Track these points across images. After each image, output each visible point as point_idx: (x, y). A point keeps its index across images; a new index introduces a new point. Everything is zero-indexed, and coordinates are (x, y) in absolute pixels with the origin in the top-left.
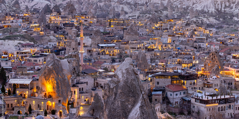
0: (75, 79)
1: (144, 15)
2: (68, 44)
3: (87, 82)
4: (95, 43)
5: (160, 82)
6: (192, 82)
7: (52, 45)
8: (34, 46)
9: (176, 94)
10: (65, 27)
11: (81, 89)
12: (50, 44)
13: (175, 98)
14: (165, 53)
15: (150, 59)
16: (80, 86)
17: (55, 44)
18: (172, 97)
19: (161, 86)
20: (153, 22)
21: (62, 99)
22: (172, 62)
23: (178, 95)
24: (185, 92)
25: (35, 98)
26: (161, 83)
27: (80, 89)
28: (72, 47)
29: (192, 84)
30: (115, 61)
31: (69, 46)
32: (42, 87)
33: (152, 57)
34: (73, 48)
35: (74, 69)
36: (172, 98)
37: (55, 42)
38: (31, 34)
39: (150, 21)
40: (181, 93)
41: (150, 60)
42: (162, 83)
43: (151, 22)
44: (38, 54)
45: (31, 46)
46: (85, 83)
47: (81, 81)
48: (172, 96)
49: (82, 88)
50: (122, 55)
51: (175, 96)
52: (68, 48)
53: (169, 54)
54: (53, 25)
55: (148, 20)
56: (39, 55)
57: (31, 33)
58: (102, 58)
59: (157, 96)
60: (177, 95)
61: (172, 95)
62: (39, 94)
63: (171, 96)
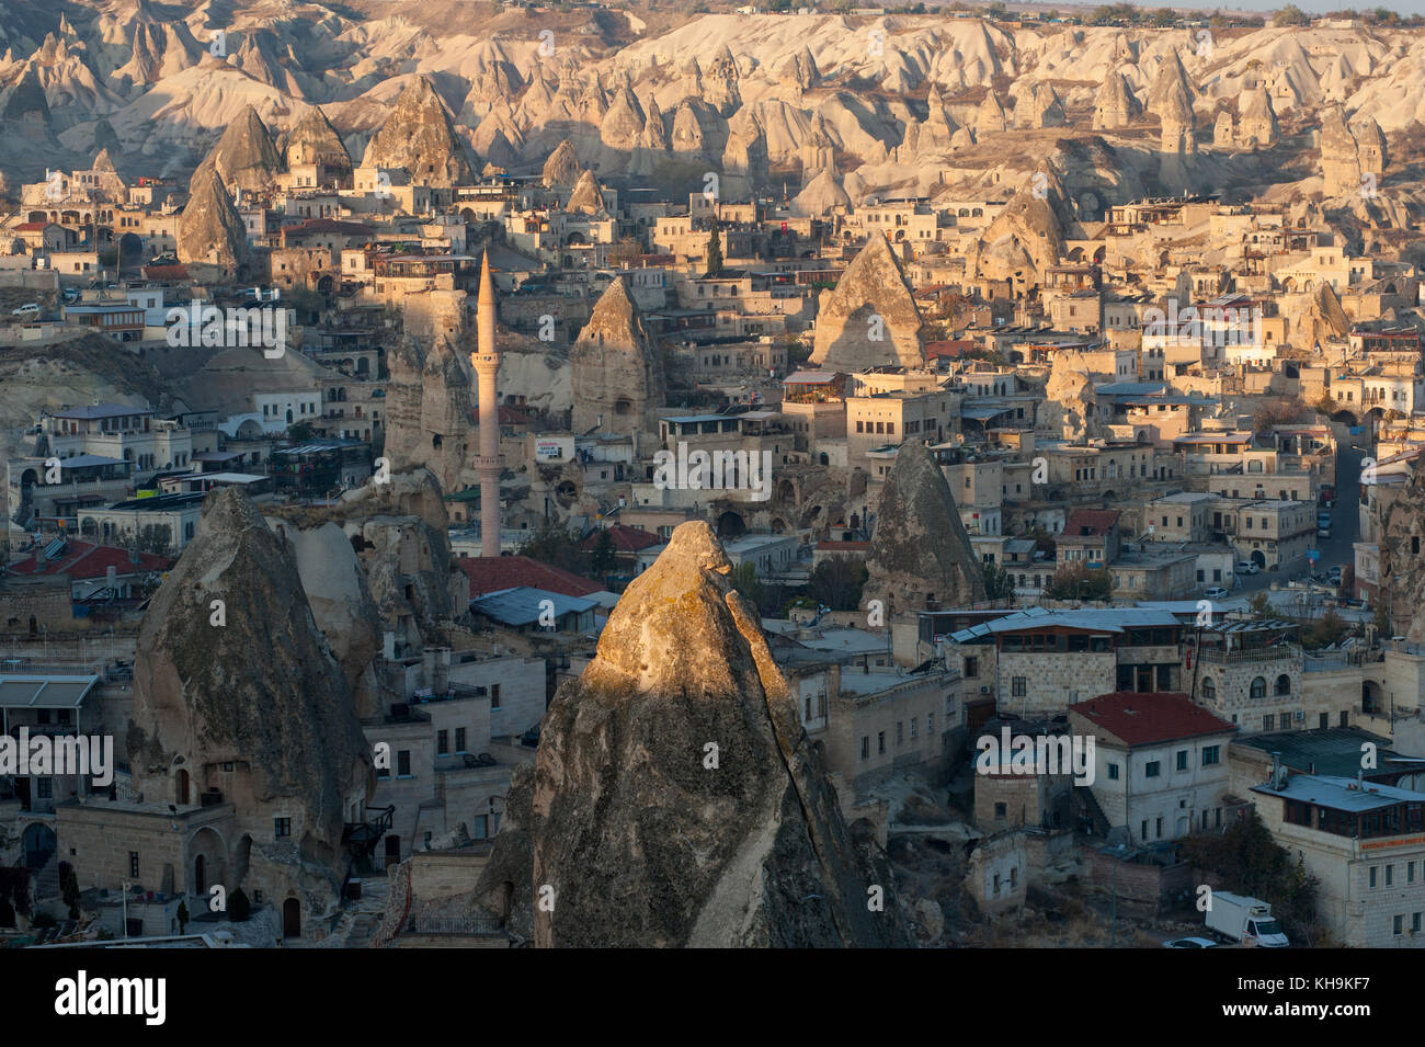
0: (408, 664)
1: (979, 177)
2: (399, 405)
3: (496, 688)
4: (598, 391)
5: (1033, 679)
6: (1266, 676)
7: (282, 415)
8: (147, 421)
9: (1148, 765)
10: (380, 280)
11: (452, 734)
12: (266, 407)
13: (1143, 796)
14: (1112, 462)
15: (998, 505)
16: (445, 717)
17: (303, 406)
18: (1119, 786)
19: (1039, 708)
20: (1035, 230)
21: (303, 810)
22: (1165, 523)
23: (1164, 770)
24: (1216, 747)
25: (111, 805)
26: (1041, 687)
27: (443, 735)
28: (424, 428)
29: (1270, 691)
30: (746, 521)
31: (409, 422)
32: (157, 731)
33: (1012, 495)
34: (432, 437)
35: (408, 590)
36: (1117, 795)
37: (304, 389)
38: (126, 337)
39: (1013, 220)
40: (1182, 756)
41: (998, 515)
42: (1051, 687)
43: (1021, 231)
44: (178, 480)
45: (125, 425)
46: (481, 692)
47: (449, 679)
48: (1117, 778)
49: (461, 733)
50: (794, 481)
51: (1141, 782)
52: (401, 432)
53: (1143, 468)
54: (292, 267)
55: (997, 210)
56: (180, 489)
57: (130, 326)
58: (646, 501)
59: (1007, 782)
60: (1153, 769)
61: (1122, 771)
62: (141, 776)
63: (1112, 782)
